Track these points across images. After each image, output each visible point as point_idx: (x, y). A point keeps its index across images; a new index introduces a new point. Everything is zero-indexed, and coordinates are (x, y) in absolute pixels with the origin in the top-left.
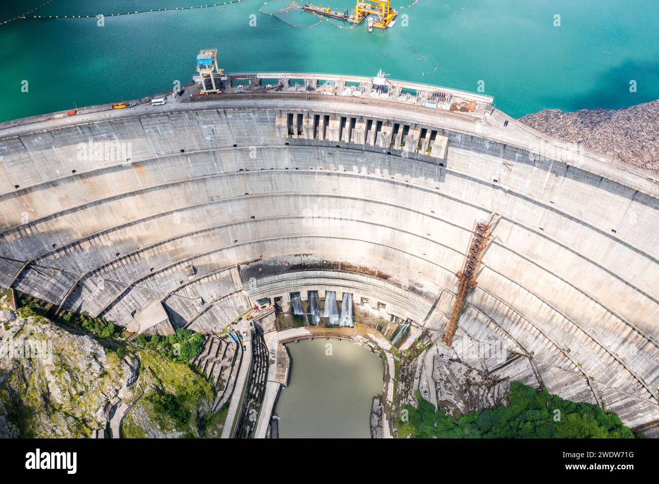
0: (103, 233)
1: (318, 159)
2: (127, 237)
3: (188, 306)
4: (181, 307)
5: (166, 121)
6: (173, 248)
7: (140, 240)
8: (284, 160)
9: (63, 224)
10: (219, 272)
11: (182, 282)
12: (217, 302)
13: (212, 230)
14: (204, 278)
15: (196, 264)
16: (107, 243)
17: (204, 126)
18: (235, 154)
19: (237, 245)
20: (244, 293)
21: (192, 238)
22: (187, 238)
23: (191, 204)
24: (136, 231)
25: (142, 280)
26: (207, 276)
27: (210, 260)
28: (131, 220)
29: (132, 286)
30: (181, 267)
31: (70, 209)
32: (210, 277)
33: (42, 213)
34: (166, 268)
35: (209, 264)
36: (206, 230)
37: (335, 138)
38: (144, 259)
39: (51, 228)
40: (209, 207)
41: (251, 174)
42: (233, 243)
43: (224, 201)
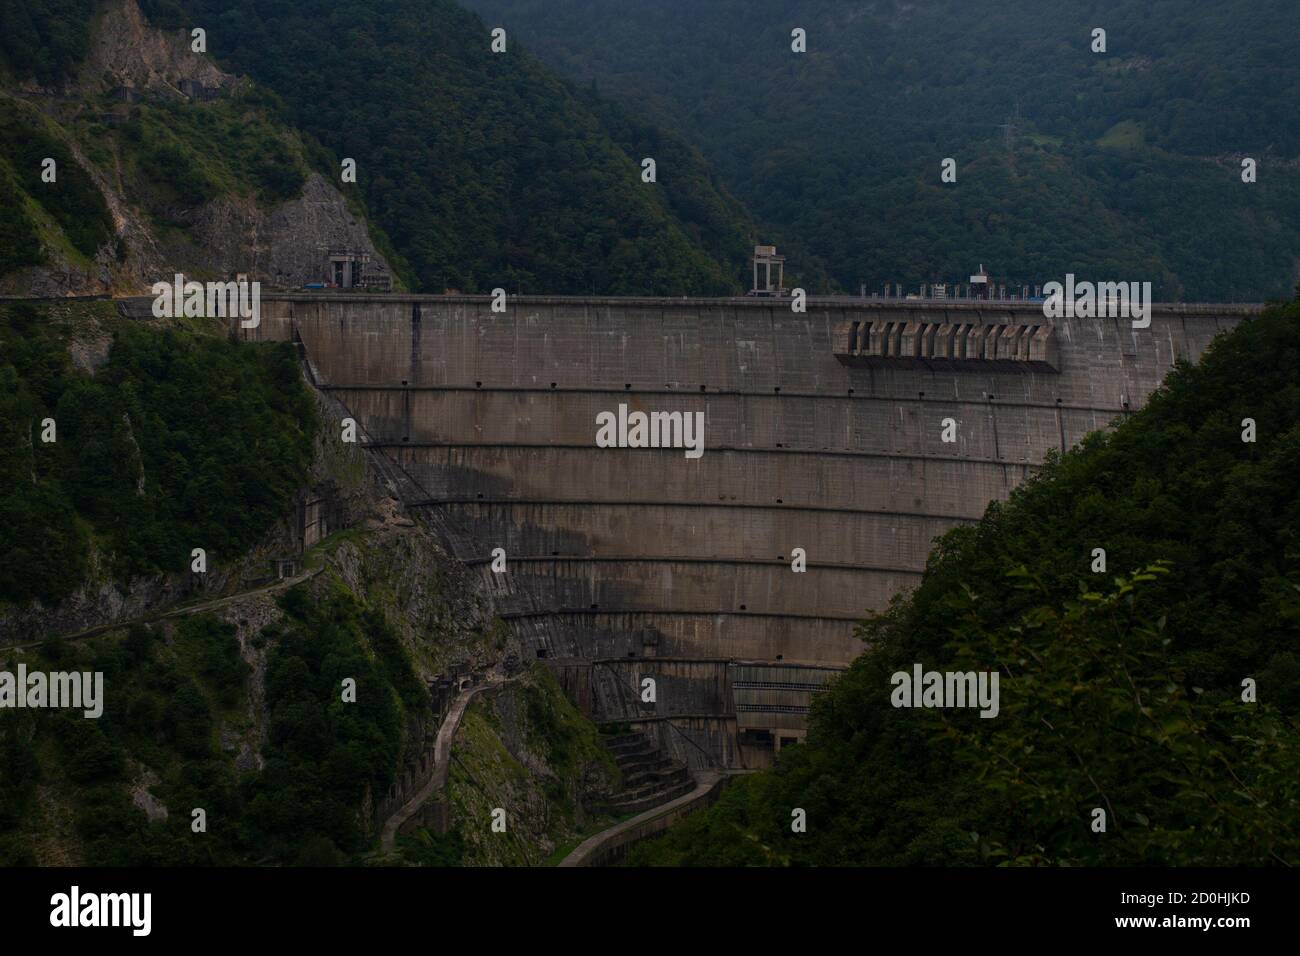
0: (549, 504)
1: (895, 429)
2: (579, 529)
3: (627, 699)
4: (616, 693)
5: (694, 324)
6: (638, 581)
7: (596, 542)
8: (845, 429)
9: (504, 469)
10: (698, 662)
11: (631, 654)
12: (677, 723)
13: (709, 566)
14: (669, 662)
15: (664, 631)
16: (548, 526)
17: (742, 344)
18: (773, 407)
19: (743, 613)
20: (731, 727)
21: (674, 573)
22: (666, 571)
23: (688, 501)
24: (595, 525)
25: (573, 613)
26: (676, 662)
27: (690, 631)
28: (595, 499)
29: (554, 615)
30: (639, 624)
31: (525, 447)
32: (680, 666)
33: (488, 439)
34: (616, 613)
35: (686, 642)
36: (699, 562)
37: (908, 350)
38: (587, 582)
39: (488, 470)
40: (716, 515)
41: (792, 457)
42: (736, 609)
43: (742, 507)
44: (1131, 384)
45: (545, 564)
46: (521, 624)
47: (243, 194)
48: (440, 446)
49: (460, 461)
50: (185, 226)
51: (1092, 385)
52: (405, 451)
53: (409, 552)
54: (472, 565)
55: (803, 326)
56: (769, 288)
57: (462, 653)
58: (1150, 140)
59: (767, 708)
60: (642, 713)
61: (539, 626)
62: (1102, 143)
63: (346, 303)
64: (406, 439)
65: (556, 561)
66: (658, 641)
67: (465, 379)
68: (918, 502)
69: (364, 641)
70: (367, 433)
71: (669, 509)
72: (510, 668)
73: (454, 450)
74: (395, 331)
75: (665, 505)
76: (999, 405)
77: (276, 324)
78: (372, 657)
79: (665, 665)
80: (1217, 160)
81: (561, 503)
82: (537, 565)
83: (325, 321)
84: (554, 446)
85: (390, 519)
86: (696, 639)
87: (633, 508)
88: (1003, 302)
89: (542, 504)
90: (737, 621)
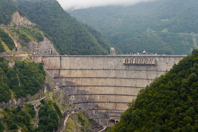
1: (132, 74)
2: (85, 90)
3: (93, 115)
4: (91, 114)
5: (102, 59)
6: (94, 98)
7: (88, 92)
8: (124, 74)
9: (74, 81)
10: (103, 110)
11: (93, 109)
12: (100, 119)
13: (105, 95)
14: (99, 110)
15: (98, 105)
16: (81, 89)
17: (109, 62)
18: (114, 71)
19: (110, 102)
20: (108, 119)
21: (100, 96)
22: (98, 96)
23: (102, 85)
24: (88, 89)
25: (85, 103)
26: (100, 110)
27: (102, 105)
28: (88, 85)
29: (82, 103)
30: (94, 104)
31: (77, 78)
32: (101, 110)
33: (71, 77)
34: (91, 102)
35: (101, 107)
36: (103, 94)
37: (134, 63)
38: (87, 98)
39: (72, 81)
40: (106, 87)
41: (117, 79)
42: (109, 101)
43: (110, 86)
44: (167, 67)
45: (80, 95)
46: (77, 104)
47: (35, 41)
48: (65, 78)
49: (67, 80)
50: (26, 46)
51: (161, 67)
52: (59, 79)
53: (60, 94)
54: (69, 95)
55: (118, 59)
56: (113, 54)
57: (68, 109)
58: (169, 31)
59: (114, 116)
60: (95, 117)
61: (79, 104)
62: (162, 32)
63: (50, 57)
64: (59, 77)
65: (82, 95)
66: (97, 106)
67: (68, 68)
68: (136, 85)
69: (53, 107)
70: (53, 76)
71: (99, 87)
72: (75, 111)
73: (66, 78)
74: (58, 61)
75: (98, 86)
76: (148, 71)
77: (40, 60)
78: (54, 110)
79: (98, 110)
80: (179, 34)
81: (82, 86)
82: (79, 95)
83: (47, 59)
84: (82, 78)
85: (57, 89)
86: (103, 106)
87: (93, 87)
88: (148, 55)
89: (80, 86)
90: (109, 103)
